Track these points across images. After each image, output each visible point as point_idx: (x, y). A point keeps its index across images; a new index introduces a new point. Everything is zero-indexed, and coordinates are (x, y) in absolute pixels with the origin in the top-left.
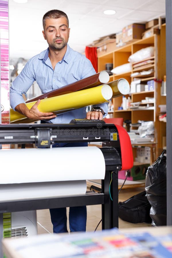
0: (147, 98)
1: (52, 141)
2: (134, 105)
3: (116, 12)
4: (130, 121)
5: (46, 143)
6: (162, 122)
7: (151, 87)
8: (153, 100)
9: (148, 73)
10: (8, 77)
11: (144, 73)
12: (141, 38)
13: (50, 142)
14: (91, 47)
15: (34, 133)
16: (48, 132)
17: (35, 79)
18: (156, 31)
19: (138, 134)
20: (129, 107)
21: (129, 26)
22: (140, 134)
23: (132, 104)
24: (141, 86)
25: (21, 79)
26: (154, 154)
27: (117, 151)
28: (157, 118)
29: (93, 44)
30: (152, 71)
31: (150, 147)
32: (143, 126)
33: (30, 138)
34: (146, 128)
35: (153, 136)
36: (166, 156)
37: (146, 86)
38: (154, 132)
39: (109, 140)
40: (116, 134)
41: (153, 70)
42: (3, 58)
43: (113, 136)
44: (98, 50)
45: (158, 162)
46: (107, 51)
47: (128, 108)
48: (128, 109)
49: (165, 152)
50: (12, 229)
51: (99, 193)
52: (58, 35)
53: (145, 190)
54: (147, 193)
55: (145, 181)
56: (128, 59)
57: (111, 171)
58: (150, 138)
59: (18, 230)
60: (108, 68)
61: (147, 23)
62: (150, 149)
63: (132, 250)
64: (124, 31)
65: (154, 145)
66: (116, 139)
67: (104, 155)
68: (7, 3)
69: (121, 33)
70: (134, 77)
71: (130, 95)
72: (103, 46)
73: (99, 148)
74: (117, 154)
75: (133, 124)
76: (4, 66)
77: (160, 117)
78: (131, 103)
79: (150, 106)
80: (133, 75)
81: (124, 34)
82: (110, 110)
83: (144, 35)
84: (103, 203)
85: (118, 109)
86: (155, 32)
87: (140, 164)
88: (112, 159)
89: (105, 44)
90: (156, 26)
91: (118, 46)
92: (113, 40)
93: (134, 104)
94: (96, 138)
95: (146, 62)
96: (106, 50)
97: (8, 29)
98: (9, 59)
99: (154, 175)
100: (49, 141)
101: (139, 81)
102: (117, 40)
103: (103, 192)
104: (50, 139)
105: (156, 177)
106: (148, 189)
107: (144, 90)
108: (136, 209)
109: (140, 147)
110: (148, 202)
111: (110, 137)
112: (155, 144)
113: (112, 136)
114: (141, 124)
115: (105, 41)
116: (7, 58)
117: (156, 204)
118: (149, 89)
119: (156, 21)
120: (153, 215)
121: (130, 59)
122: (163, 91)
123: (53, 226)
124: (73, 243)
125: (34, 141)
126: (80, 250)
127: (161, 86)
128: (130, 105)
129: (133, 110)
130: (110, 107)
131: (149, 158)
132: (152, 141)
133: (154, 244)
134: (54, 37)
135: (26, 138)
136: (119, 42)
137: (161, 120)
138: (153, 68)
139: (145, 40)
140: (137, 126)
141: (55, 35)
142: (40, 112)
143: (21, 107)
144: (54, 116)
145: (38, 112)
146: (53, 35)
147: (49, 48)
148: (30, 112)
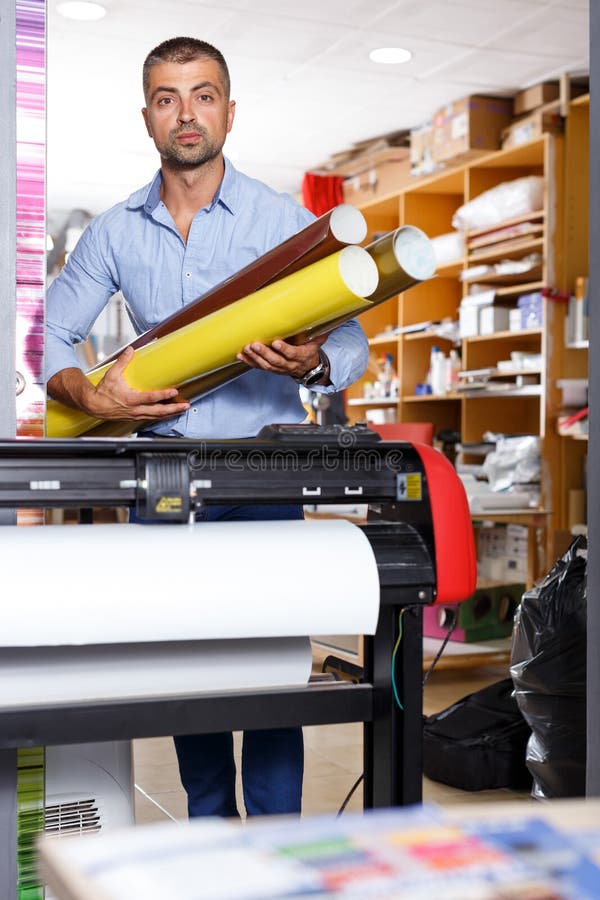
0: (515, 355)
1: (195, 498)
2: (471, 380)
3: (412, 53)
4: (455, 434)
5: (175, 504)
6: (569, 439)
7: (532, 315)
8: (537, 364)
9: (522, 267)
10: (40, 273)
11: (507, 269)
12: (499, 146)
13: (187, 502)
14: (323, 174)
15: (133, 471)
16: (183, 468)
17: (114, 284)
18: (549, 121)
19: (485, 479)
20: (452, 385)
21: (455, 104)
22: (491, 478)
23: (463, 374)
24: (495, 314)
25: (66, 286)
26: (541, 549)
27: (419, 536)
28: (552, 424)
29: (331, 166)
30: (536, 260)
31: (525, 526)
32: (503, 453)
33: (118, 488)
34: (512, 461)
35: (536, 487)
36: (585, 557)
37: (515, 315)
38: (540, 472)
39: (393, 499)
40: (417, 476)
41: (540, 259)
42: (24, 210)
43: (405, 485)
44: (346, 184)
45: (558, 578)
46: (380, 187)
47: (449, 388)
48: (448, 393)
49: (581, 542)
50: (48, 804)
51: (355, 682)
52: (186, 117)
53: (510, 673)
54: (516, 686)
55: (510, 645)
56: (451, 220)
57: (398, 608)
58: (525, 495)
59: (68, 809)
61: (521, 93)
62: (525, 533)
63: (489, 878)
64: (440, 120)
65: (538, 517)
66: (418, 497)
67: (373, 549)
68: (41, 20)
69: (427, 129)
70: (471, 281)
71: (459, 344)
72: (366, 171)
73: (360, 527)
74: (422, 550)
75: (465, 446)
76: (27, 236)
77: (562, 420)
78: (461, 370)
79: (525, 383)
80: (469, 274)
81: (440, 132)
82: (388, 395)
83: (507, 135)
84: (370, 719)
85: (415, 393)
86: (546, 127)
87: (491, 585)
88: (403, 564)
89: (372, 164)
90: (551, 106)
91: (416, 171)
92: (399, 152)
93: (471, 375)
94: (348, 492)
95: (516, 231)
96: (375, 186)
97: (42, 109)
98: (44, 214)
99: (542, 624)
100: (186, 498)
101: (489, 296)
102: (415, 153)
103: (370, 679)
104: (188, 492)
105: (549, 629)
106: (521, 672)
107: (507, 328)
108: (478, 741)
109: (489, 524)
110: (522, 717)
111: (395, 488)
112: (543, 516)
113: (402, 485)
114: (493, 444)
115: (371, 156)
116: (39, 208)
117: (549, 724)
118: (524, 325)
119: (551, 89)
120: (539, 762)
121: (460, 219)
122: (574, 331)
123: (189, 796)
124: (284, 851)
125: (132, 497)
126: (311, 878)
127: (567, 313)
128: (456, 378)
129: (469, 395)
130: (388, 384)
131: (523, 563)
132: (533, 504)
133: (565, 858)
134: (173, 124)
135: (104, 487)
136: (423, 158)
137: (564, 431)
138: (538, 250)
139: (510, 154)
140: (482, 450)
141: (175, 117)
142: (132, 389)
143: (67, 380)
144: (180, 406)
145: (126, 390)
146: (169, 117)
147: (161, 172)
148: (100, 390)
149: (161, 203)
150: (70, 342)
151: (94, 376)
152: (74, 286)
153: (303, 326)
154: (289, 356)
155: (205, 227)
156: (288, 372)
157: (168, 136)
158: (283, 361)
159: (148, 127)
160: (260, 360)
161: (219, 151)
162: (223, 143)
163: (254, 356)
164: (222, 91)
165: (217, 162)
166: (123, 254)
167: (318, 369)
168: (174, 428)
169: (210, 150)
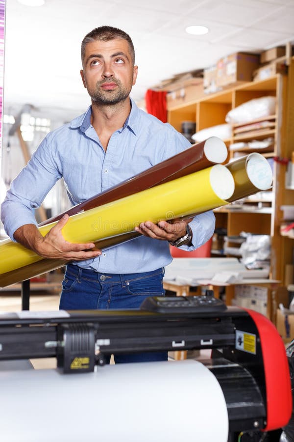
1: (98, 355)
3: (209, 29)
4: (224, 230)
5: (84, 362)
6: (287, 238)
8: (270, 197)
9: (263, 145)
11: (255, 145)
12: (252, 79)
14: (157, 90)
15: (54, 336)
16: (90, 333)
17: (60, 173)
18: (280, 67)
21: (229, 56)
22: (244, 256)
25: (29, 173)
26: (274, 302)
27: (253, 379)
28: (278, 229)
29: (161, 86)
30: (271, 142)
32: (251, 244)
34: (256, 248)
35: (268, 262)
38: (271, 255)
40: (253, 337)
41: (273, 141)
43: (243, 340)
44: (168, 96)
46: (187, 98)
52: (108, 74)
56: (225, 117)
60: (186, 131)
61: (264, 52)
62: (266, 292)
64: (220, 65)
66: (253, 351)
69: (213, 69)
70: (235, 150)
72: (179, 90)
74: (256, 390)
75: (230, 238)
77: (283, 227)
79: (263, 206)
80: (234, 147)
81: (220, 71)
83: (257, 74)
86: (278, 71)
89: (182, 86)
90: (281, 60)
91: (207, 91)
92: (198, 80)
94: (202, 343)
95: (260, 125)
96: (184, 98)
102: (206, 81)
111: (235, 340)
113: (240, 339)
114: (245, 239)
115: (181, 83)
119: (281, 50)
121: (230, 117)
122: (290, 180)
127: (287, 170)
129: (232, 211)
134: (99, 78)
136: (210, 84)
137: (284, 233)
138: (272, 136)
139: (258, 84)
140: (239, 241)
141: (101, 74)
142: (66, 241)
143: (27, 231)
144: (96, 253)
145: (63, 242)
146: (97, 73)
147: (91, 107)
148: (46, 240)
149: (91, 126)
150: (30, 207)
151: (43, 230)
152: (35, 174)
153: (179, 213)
154: (169, 231)
155: (119, 141)
156: (166, 239)
157: (95, 85)
158: (165, 234)
159: (84, 81)
160: (150, 232)
161: (127, 96)
162: (130, 91)
163: (146, 230)
164: (130, 59)
165: (127, 103)
166: (65, 155)
167: (186, 237)
168: (91, 265)
169: (122, 94)
